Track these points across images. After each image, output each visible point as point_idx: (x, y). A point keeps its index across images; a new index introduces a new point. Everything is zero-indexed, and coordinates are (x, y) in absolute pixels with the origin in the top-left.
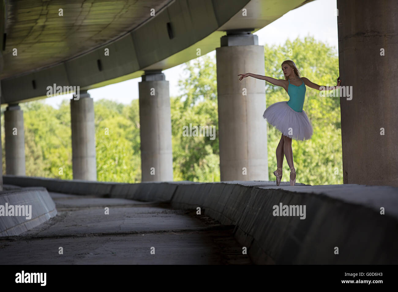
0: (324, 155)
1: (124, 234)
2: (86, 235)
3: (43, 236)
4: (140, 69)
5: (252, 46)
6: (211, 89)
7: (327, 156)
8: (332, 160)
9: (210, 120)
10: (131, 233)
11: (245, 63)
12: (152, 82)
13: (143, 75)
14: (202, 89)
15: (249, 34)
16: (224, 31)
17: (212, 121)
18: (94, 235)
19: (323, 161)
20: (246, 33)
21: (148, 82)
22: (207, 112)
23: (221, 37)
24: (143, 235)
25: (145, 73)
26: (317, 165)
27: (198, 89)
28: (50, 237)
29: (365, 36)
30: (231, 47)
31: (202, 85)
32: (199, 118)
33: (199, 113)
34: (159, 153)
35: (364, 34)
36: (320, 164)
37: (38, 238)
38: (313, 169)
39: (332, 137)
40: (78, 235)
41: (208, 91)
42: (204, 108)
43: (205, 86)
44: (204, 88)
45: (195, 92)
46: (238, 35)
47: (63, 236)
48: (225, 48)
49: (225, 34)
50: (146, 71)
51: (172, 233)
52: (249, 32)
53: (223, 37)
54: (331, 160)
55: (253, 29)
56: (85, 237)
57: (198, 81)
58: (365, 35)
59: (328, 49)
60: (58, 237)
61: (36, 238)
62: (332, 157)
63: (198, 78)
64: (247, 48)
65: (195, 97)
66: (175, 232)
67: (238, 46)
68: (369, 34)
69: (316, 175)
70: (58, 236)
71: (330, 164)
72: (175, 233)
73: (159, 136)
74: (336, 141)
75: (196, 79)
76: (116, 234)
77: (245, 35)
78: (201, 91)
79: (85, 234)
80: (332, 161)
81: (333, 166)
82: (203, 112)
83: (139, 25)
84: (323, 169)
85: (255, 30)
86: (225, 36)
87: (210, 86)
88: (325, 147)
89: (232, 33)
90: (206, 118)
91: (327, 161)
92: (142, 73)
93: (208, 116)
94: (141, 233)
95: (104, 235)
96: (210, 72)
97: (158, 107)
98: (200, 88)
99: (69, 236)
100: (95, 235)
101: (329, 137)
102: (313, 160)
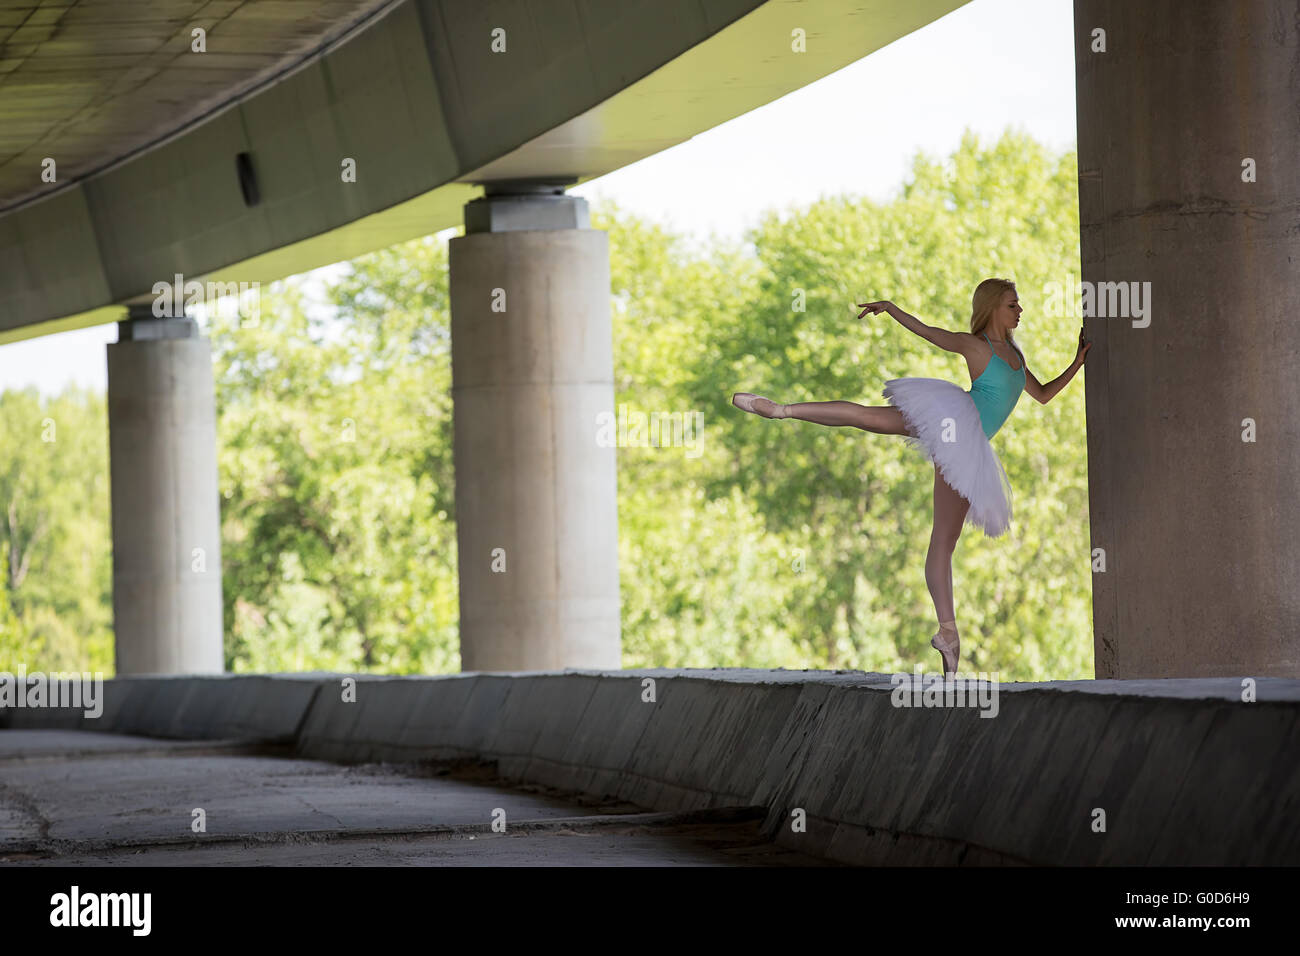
0: (669, 585)
1: (410, 833)
2: (287, 837)
3: (145, 841)
4: (115, 301)
5: (573, 233)
6: (280, 365)
7: (680, 587)
8: (698, 601)
9: (274, 468)
10: (429, 833)
11: (548, 285)
12: (154, 342)
13: (125, 319)
14: (247, 364)
15: (559, 193)
16: (476, 183)
17: (281, 470)
18: (313, 837)
19: (664, 606)
20: (550, 190)
21: (143, 343)
22: (266, 440)
23: (466, 201)
24: (472, 838)
25: (130, 314)
26: (646, 619)
27: (235, 366)
28: (171, 844)
29: (1181, 214)
30: (504, 234)
31: (251, 354)
32: (237, 460)
33: (237, 443)
34: (178, 580)
35: (1181, 206)
36: (654, 615)
37: (129, 846)
38: (634, 631)
39: (697, 525)
40: (259, 838)
41: (268, 371)
42: (257, 427)
43: (260, 356)
44: (255, 362)
45: (224, 374)
46: (523, 198)
47: (212, 842)
48: (482, 238)
49: (479, 192)
50: (132, 308)
51: (565, 831)
52: (559, 188)
53: (472, 202)
54: (692, 601)
55: (572, 180)
56: (284, 843)
57: (236, 339)
58: (1181, 210)
59: (671, 240)
60: (197, 845)
61: (123, 846)
62: (693, 595)
63: (234, 328)
64: (558, 240)
65: (225, 391)
66: (573, 830)
67: (526, 232)
68: (1195, 206)
69: (641, 652)
70: (195, 842)
71: (689, 615)
72: (573, 833)
73: (177, 520)
74: (709, 538)
75: (227, 332)
76: (383, 834)
77: (548, 197)
78: (245, 373)
79: (280, 835)
80: (695, 606)
81: (699, 622)
82: (250, 440)
83: (119, 159)
84: (665, 630)
85: (580, 179)
86: (479, 200)
87: (274, 354)
88: (675, 558)
89: (503, 192)
90: (263, 462)
91: (676, 608)
92: (120, 312)
93: (269, 453)
94: (465, 831)
95: (344, 838)
96: (275, 312)
97: (173, 424)
98: (242, 361)
99: (229, 841)
100: (313, 839)
101: (687, 526)
102: (633, 605)
